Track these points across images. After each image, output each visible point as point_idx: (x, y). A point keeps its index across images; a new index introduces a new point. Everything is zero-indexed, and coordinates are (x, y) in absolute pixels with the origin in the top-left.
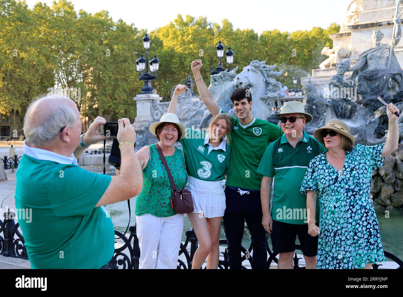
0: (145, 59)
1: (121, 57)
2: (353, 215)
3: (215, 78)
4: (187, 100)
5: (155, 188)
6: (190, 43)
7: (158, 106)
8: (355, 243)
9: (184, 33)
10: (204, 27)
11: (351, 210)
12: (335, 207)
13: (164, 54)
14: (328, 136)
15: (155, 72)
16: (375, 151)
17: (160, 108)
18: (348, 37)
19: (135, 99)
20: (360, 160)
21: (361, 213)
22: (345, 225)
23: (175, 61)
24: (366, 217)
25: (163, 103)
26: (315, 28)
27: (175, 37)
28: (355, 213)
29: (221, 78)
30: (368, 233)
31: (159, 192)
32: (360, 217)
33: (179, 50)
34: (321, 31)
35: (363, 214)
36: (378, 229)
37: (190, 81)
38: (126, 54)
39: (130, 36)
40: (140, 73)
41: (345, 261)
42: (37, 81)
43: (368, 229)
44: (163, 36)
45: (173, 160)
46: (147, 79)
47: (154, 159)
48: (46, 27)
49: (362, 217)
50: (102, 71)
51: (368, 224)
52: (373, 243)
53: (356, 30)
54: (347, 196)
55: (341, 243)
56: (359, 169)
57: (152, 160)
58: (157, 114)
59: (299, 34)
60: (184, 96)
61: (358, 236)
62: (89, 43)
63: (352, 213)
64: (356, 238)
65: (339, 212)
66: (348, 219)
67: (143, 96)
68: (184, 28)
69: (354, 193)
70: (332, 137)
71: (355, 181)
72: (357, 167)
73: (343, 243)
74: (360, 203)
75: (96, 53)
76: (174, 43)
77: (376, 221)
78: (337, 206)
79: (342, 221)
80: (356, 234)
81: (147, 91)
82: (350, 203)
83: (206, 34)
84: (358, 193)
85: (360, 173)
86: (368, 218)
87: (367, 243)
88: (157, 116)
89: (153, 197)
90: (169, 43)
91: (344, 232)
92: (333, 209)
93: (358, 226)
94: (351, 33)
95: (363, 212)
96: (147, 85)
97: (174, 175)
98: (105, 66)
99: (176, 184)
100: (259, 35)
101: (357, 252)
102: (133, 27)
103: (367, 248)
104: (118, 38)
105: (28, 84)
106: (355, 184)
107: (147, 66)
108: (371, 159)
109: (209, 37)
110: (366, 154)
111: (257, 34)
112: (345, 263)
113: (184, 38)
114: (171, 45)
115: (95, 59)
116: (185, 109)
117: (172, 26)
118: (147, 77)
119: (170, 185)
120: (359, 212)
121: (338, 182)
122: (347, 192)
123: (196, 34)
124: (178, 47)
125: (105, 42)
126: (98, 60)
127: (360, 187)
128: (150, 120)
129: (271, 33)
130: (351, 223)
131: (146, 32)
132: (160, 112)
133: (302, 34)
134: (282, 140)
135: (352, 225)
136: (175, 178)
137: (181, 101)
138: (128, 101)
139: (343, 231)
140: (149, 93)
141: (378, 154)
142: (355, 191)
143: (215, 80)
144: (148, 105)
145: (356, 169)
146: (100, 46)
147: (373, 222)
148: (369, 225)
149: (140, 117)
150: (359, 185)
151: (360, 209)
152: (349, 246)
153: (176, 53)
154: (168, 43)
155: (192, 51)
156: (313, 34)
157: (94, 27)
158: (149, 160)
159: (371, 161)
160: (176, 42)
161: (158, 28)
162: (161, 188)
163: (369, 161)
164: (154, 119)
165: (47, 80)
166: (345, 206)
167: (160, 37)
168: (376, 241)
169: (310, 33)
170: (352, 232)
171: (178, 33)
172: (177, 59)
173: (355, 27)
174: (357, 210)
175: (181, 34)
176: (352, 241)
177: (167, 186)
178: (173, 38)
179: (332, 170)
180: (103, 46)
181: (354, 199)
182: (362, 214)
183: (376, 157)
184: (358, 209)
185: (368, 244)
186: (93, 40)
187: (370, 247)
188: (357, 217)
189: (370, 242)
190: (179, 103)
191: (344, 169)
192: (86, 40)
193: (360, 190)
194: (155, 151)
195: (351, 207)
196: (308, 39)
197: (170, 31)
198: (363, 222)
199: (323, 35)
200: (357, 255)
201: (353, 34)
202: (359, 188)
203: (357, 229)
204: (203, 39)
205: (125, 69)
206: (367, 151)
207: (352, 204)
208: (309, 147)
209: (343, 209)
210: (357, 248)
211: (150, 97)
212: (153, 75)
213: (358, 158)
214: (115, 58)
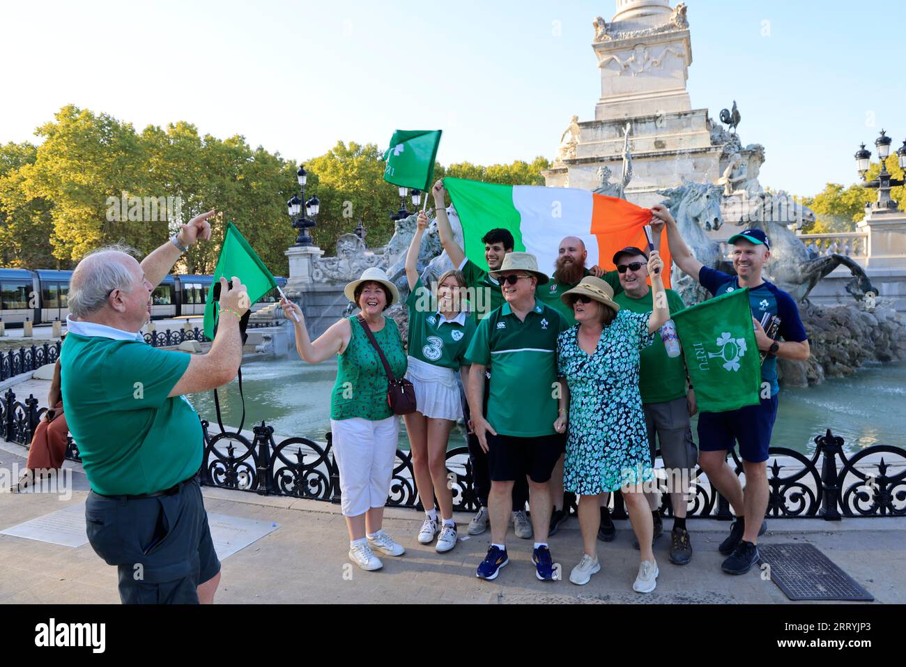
0: (300, 199)
1: (261, 197)
2: (606, 417)
3: (402, 224)
4: (358, 255)
5: (366, 379)
6: (355, 178)
7: (319, 263)
8: (605, 457)
9: (348, 166)
10: (374, 158)
11: (603, 409)
12: (582, 404)
13: (320, 194)
14: (578, 303)
15: (314, 216)
16: (640, 323)
17: (322, 266)
18: (563, 174)
19: (286, 253)
20: (619, 337)
21: (618, 414)
22: (593, 431)
23: (335, 202)
24: (626, 419)
25: (325, 259)
26: (517, 162)
27: (335, 170)
28: (608, 414)
29: (409, 223)
30: (628, 442)
31: (371, 384)
32: (616, 420)
33: (341, 187)
34: (525, 166)
35: (621, 415)
36: (643, 434)
37: (360, 229)
38: (268, 193)
39: (274, 169)
40: (293, 217)
41: (589, 479)
42: (146, 231)
43: (628, 436)
44: (319, 169)
45: (384, 336)
46: (303, 226)
47: (358, 337)
48: (160, 159)
49: (619, 420)
50: (235, 216)
51: (627, 429)
52: (634, 456)
53: (573, 166)
54: (599, 390)
55: (585, 455)
56: (615, 351)
57: (355, 338)
58: (318, 274)
59: (498, 169)
60: (354, 249)
61: (610, 447)
62: (218, 178)
63: (604, 414)
64: (607, 449)
65: (586, 411)
66: (597, 422)
67: (298, 249)
68: (347, 158)
69: (608, 387)
70: (585, 304)
71: (607, 369)
72: (613, 349)
73: (588, 455)
74: (618, 400)
75: (227, 192)
76: (333, 179)
77: (640, 424)
78: (584, 402)
79: (589, 424)
80: (607, 444)
81: (304, 242)
82: (602, 400)
83: (376, 168)
84: (613, 386)
85: (615, 357)
86: (628, 420)
87: (627, 455)
88: (317, 276)
89: (364, 393)
90: (327, 178)
91: (590, 440)
92: (580, 406)
93: (611, 432)
94: (567, 169)
95: (620, 412)
96: (304, 234)
97: (389, 358)
98: (239, 210)
99: (393, 370)
100: (446, 170)
101: (608, 469)
102: (278, 158)
103: (626, 463)
104: (257, 172)
105: (135, 235)
106: (608, 374)
107: (303, 209)
108: (636, 335)
109: (380, 172)
110: (630, 328)
111: (443, 169)
112: (588, 483)
113: (347, 172)
114: (330, 182)
115: (225, 200)
116: (356, 267)
117: (331, 156)
118: (303, 223)
119: (385, 374)
120: (615, 412)
121: (583, 370)
122: (597, 385)
123: (363, 167)
124: (340, 183)
125: (241, 177)
126: (230, 201)
127: (616, 377)
128: (309, 282)
129: (461, 166)
130: (602, 429)
131: (295, 164)
132: (322, 270)
133: (501, 170)
134: (503, 309)
135: (602, 431)
136: (391, 362)
137: (351, 255)
138: (271, 256)
139: (591, 437)
140: (306, 245)
141: (643, 328)
142: (608, 384)
143: (402, 227)
144: (306, 261)
145: (611, 352)
146: (233, 183)
147: (636, 425)
148: (630, 430)
149: (295, 278)
150: (614, 376)
151: (617, 408)
152: (596, 460)
153: (337, 192)
154: (325, 179)
155: (357, 189)
156: (516, 169)
157: (224, 157)
158: (352, 338)
159: (636, 337)
160: (336, 178)
161: (311, 159)
162: (374, 378)
163: (632, 337)
164: (313, 280)
165: (159, 229)
166: (595, 404)
167: (314, 170)
168: (640, 452)
169: (512, 168)
170: (602, 441)
171: (339, 165)
172: (338, 200)
173: (573, 162)
174: (612, 410)
175: (343, 167)
176: (601, 454)
177: (381, 375)
178: (332, 173)
179: (579, 353)
180: (236, 182)
181: (608, 394)
182: (619, 416)
183: (642, 331)
184: (613, 408)
185: (628, 457)
186: (223, 175)
187: (630, 462)
188: (610, 421)
189: (630, 455)
190: (348, 259)
191: (596, 351)
192: (215, 175)
193: (616, 382)
194: (358, 325)
195: (604, 406)
196: (509, 176)
197: (329, 163)
198: (621, 426)
199: (528, 172)
200: (607, 473)
201: (570, 170)
202: (614, 379)
203: (610, 437)
204: (373, 174)
205: (267, 213)
206: (630, 323)
207: (605, 401)
208: (544, 320)
209: (592, 408)
210: (608, 464)
211: (307, 251)
212: (311, 221)
213: (618, 334)
214: (253, 198)
